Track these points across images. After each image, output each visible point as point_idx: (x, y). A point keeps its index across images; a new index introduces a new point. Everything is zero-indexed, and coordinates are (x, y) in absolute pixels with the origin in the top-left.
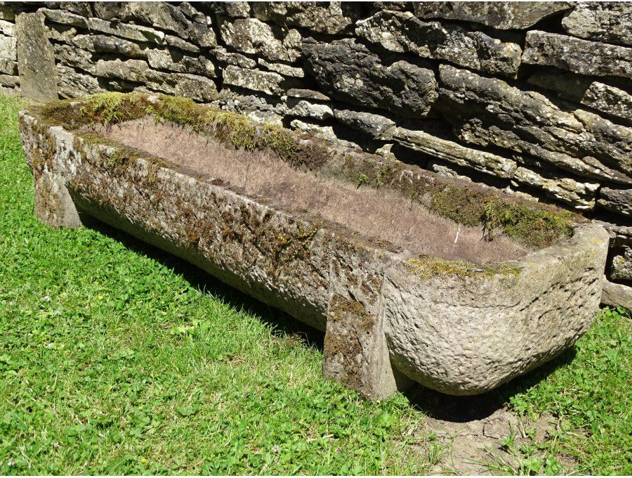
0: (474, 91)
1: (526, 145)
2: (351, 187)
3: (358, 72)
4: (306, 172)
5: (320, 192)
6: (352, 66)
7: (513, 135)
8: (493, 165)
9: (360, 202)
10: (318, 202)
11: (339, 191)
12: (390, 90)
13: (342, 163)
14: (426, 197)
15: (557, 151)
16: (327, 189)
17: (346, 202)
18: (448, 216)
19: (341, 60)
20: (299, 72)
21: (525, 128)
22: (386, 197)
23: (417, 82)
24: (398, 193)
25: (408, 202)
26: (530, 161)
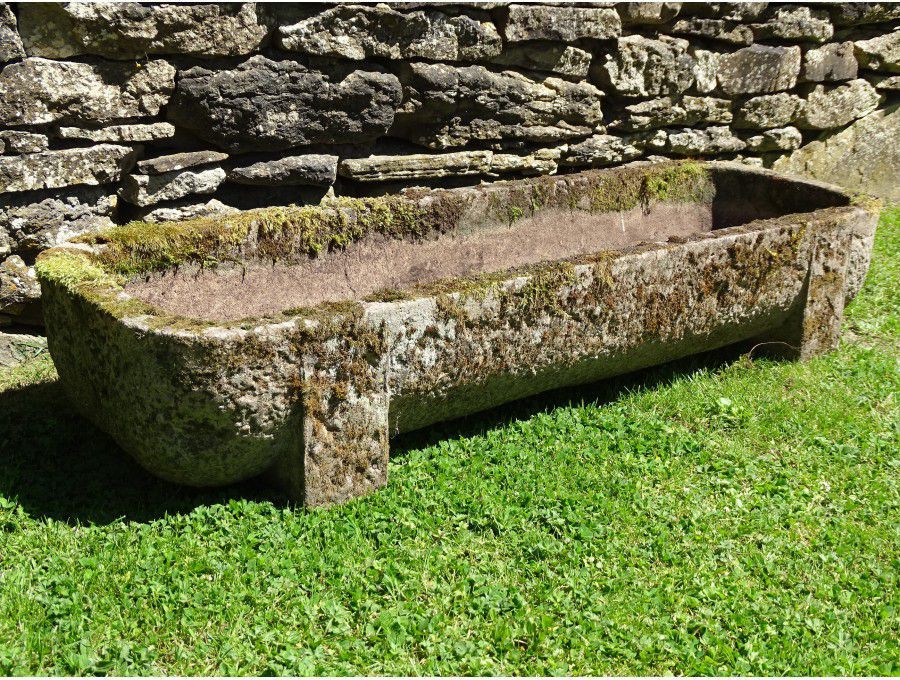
0: (467, 85)
1: (508, 129)
2: (503, 229)
3: (293, 101)
4: (437, 238)
5: (468, 253)
6: (284, 94)
7: (496, 123)
8: (476, 163)
9: (519, 240)
10: (471, 266)
11: (490, 241)
12: (344, 114)
13: (485, 206)
14: (585, 201)
15: (534, 125)
16: (475, 245)
17: (504, 248)
18: (610, 209)
19: (264, 90)
20: (167, 129)
21: (509, 111)
22: (544, 221)
23: (391, 92)
24: (555, 209)
25: (567, 215)
26: (510, 144)
